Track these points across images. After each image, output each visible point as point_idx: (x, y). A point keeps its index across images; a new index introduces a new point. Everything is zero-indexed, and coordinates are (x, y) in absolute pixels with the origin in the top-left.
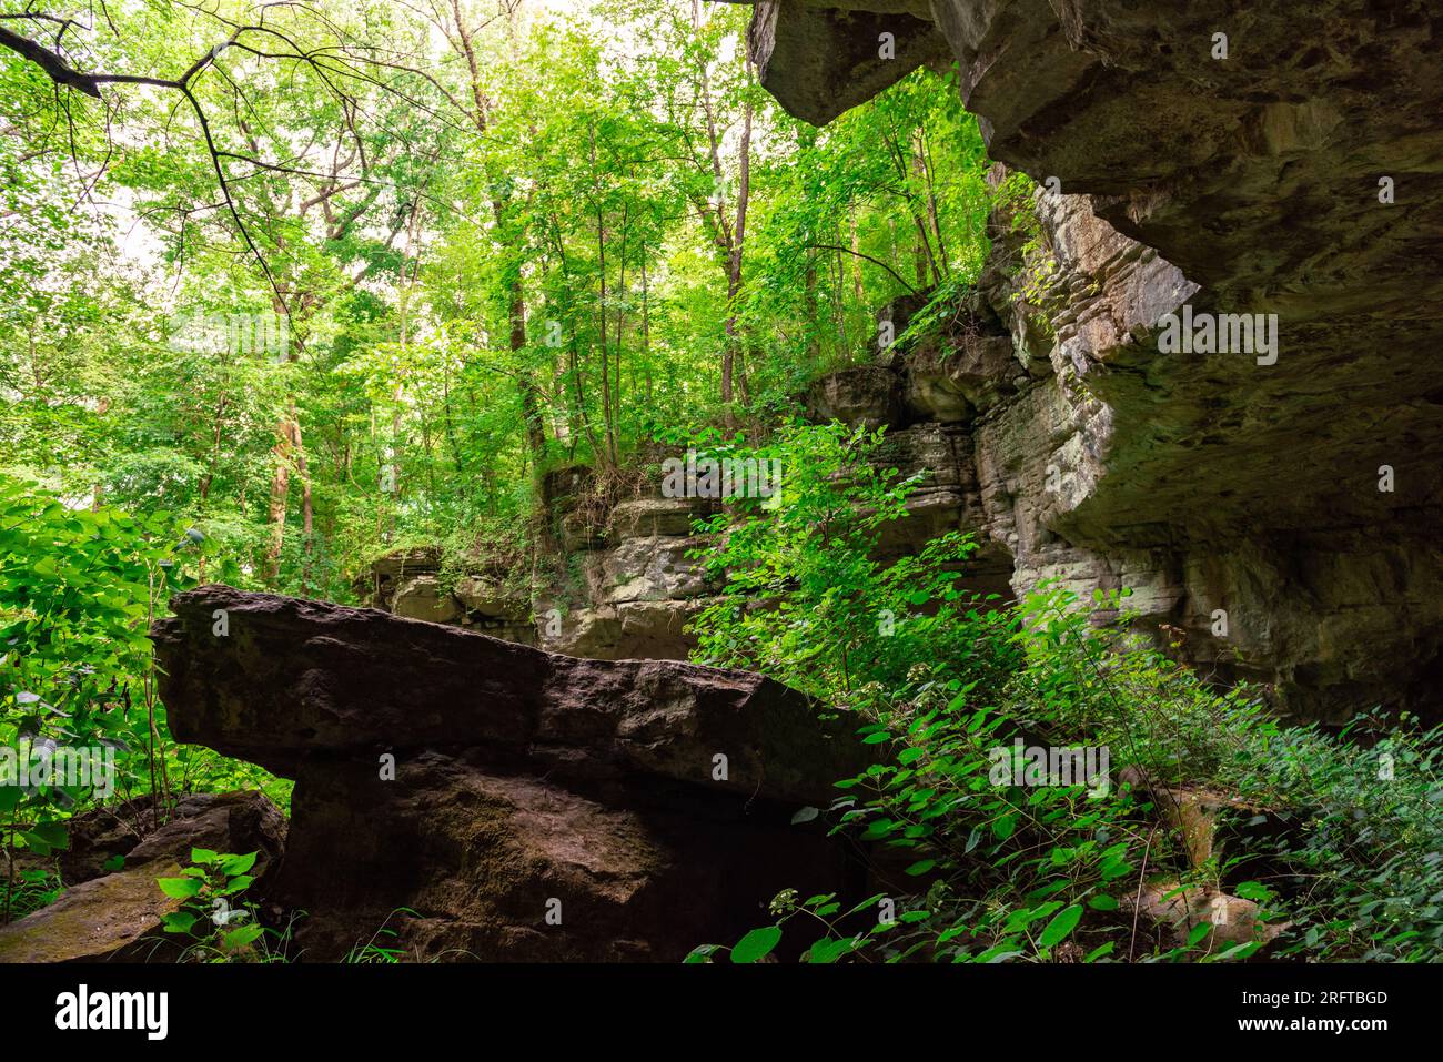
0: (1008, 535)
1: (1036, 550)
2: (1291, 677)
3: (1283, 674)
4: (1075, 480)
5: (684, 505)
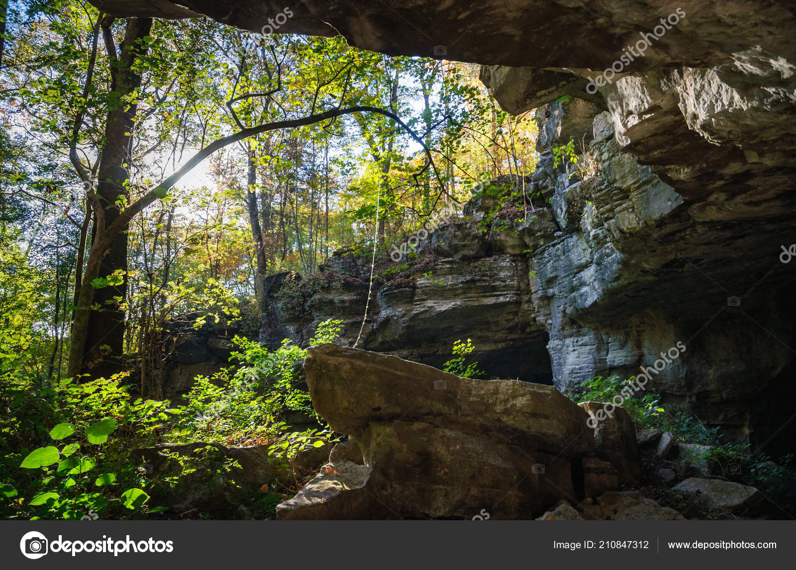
0: (546, 320)
1: (563, 329)
2: (694, 399)
3: (690, 397)
4: (589, 291)
5: (355, 297)
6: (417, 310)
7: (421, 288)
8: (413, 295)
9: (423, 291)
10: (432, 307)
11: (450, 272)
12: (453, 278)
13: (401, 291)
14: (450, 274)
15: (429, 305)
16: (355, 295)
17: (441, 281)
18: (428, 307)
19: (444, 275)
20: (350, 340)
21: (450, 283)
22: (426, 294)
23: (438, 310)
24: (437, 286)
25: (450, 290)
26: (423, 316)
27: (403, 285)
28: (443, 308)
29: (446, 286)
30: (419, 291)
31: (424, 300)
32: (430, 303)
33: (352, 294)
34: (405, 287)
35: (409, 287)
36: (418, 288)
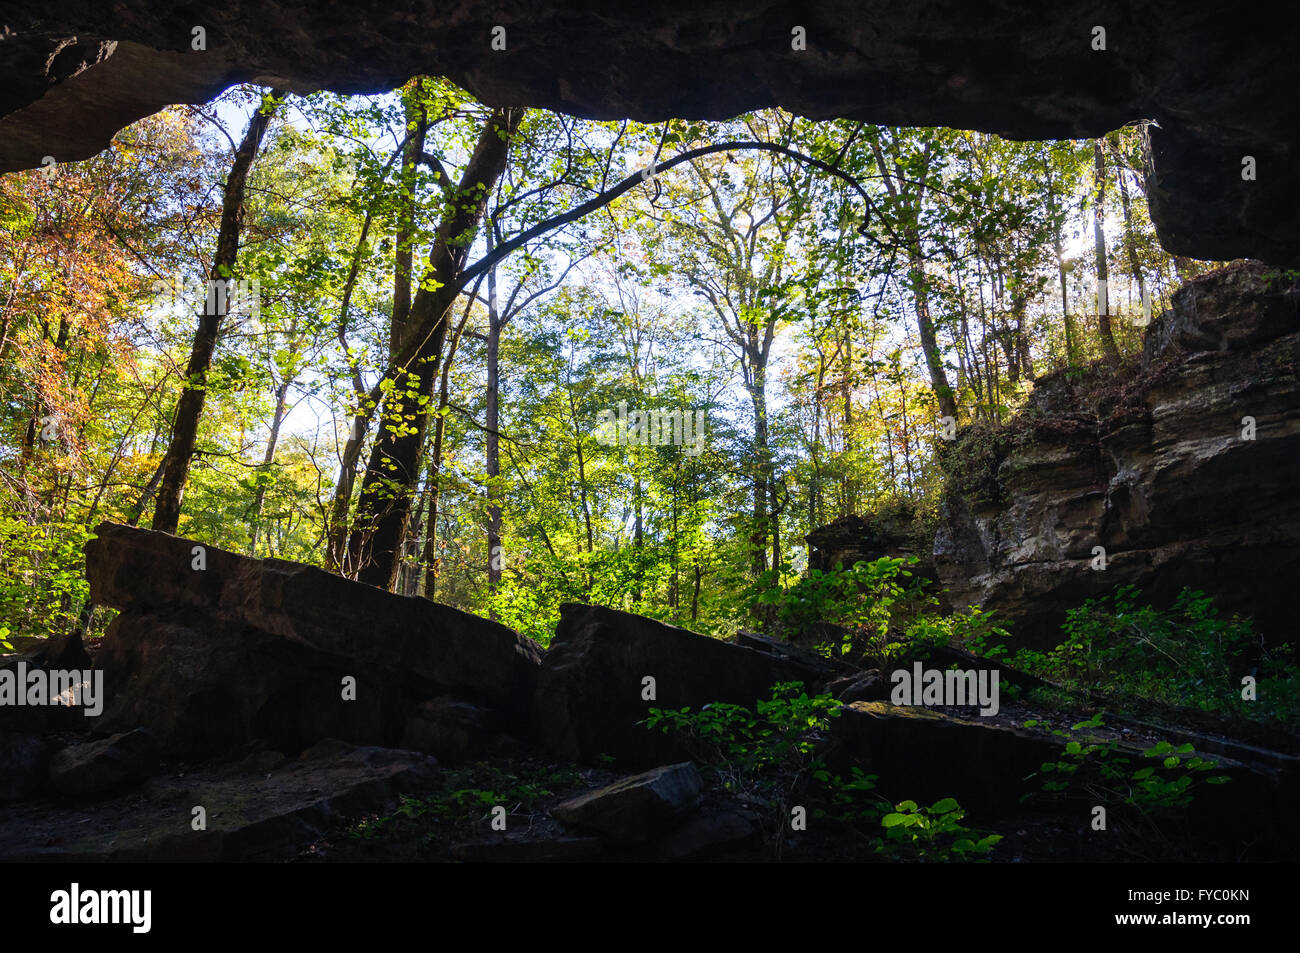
5: (1068, 455)
6: (1163, 462)
7: (1162, 419)
8: (1150, 435)
9: (1166, 426)
10: (1188, 454)
11: (1212, 378)
12: (1219, 390)
13: (1123, 433)
14: (1211, 384)
15: (1183, 450)
16: (1068, 451)
17: (1195, 400)
18: (1181, 455)
19: (1202, 386)
20: (1072, 533)
21: (1215, 400)
22: (1174, 431)
23: (1200, 457)
24: (1189, 410)
25: (1216, 414)
26: (1174, 474)
27: (1125, 421)
28: (1209, 454)
29: (1208, 409)
30: (1159, 427)
31: (1173, 442)
32: (1184, 447)
33: (1064, 449)
34: (1130, 423)
35: (1139, 421)
36: (1157, 421)
